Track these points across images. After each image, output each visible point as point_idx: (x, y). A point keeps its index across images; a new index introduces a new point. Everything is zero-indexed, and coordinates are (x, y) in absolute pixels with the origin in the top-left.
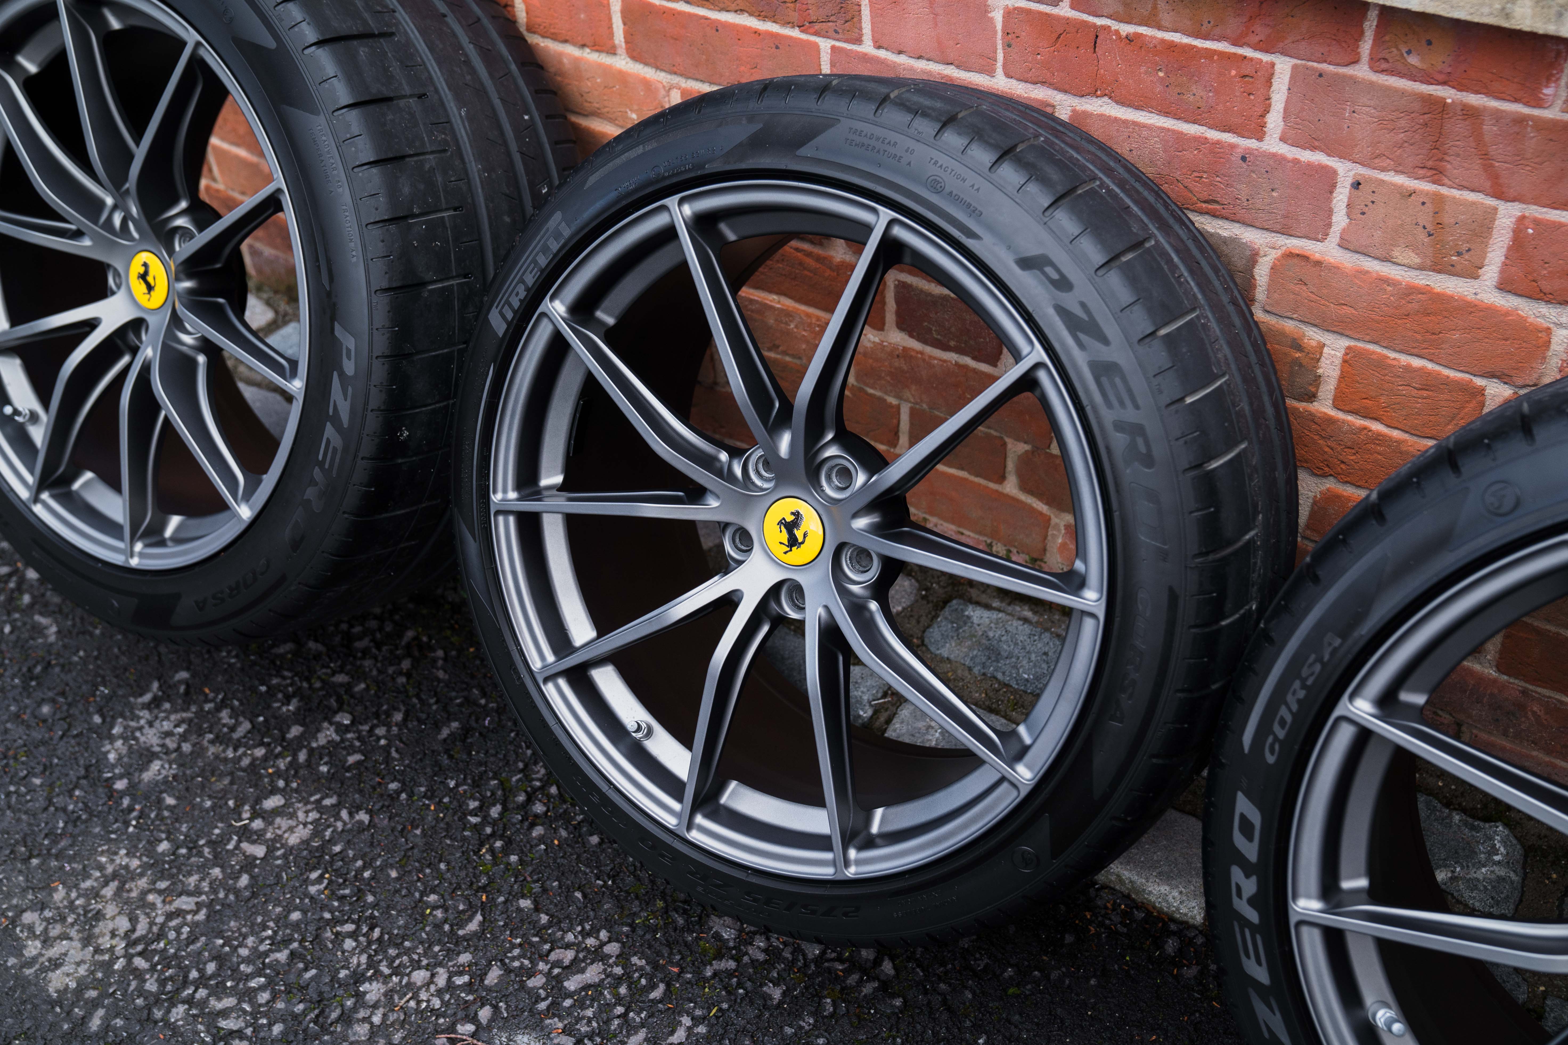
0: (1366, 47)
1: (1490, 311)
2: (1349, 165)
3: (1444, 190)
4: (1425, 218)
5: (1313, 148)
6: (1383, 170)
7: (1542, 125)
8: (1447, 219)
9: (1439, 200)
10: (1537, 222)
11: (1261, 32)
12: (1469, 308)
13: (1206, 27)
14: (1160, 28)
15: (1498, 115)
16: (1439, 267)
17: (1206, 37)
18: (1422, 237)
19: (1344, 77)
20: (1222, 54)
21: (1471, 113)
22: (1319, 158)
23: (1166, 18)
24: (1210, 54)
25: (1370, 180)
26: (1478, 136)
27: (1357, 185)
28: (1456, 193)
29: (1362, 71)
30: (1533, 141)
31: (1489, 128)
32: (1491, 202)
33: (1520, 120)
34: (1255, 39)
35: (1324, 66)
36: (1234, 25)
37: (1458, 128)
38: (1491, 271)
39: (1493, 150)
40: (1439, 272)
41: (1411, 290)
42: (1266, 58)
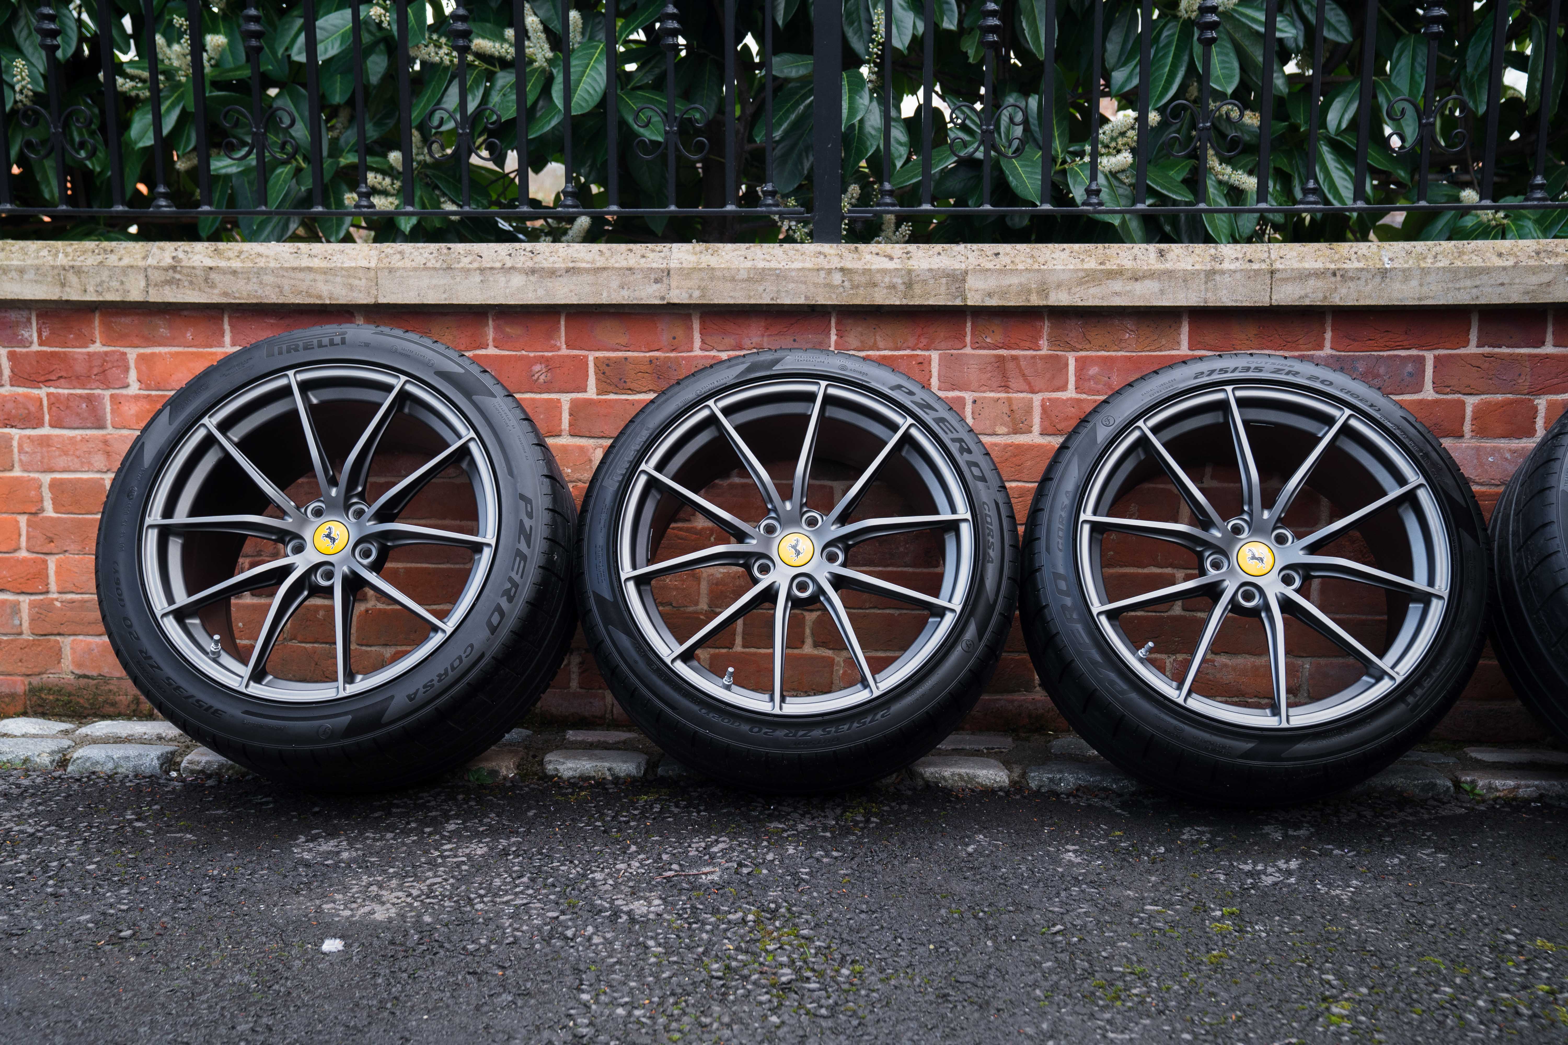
0: (968, 339)
1: (1040, 446)
2: (970, 393)
3: (1010, 395)
4: (1006, 410)
5: (953, 390)
6: (984, 392)
7: (1042, 357)
8: (1015, 407)
9: (1009, 400)
10: (1049, 399)
11: (924, 341)
12: (1031, 447)
13: (899, 344)
14: (878, 350)
15: (1025, 357)
16: (1016, 431)
17: (899, 350)
18: (1006, 418)
19: (961, 354)
20: (907, 356)
21: (1015, 358)
22: (956, 393)
23: (881, 344)
24: (902, 357)
25: (980, 398)
26: (1019, 366)
27: (975, 402)
28: (1015, 395)
29: (968, 350)
30: (1040, 365)
31: (1023, 363)
32: (1030, 395)
33: (1034, 357)
34: (921, 345)
35: (952, 351)
36: (912, 341)
37: (1011, 365)
38: (1036, 428)
39: (1026, 372)
40: (1015, 433)
41: (1007, 446)
42: (926, 353)
